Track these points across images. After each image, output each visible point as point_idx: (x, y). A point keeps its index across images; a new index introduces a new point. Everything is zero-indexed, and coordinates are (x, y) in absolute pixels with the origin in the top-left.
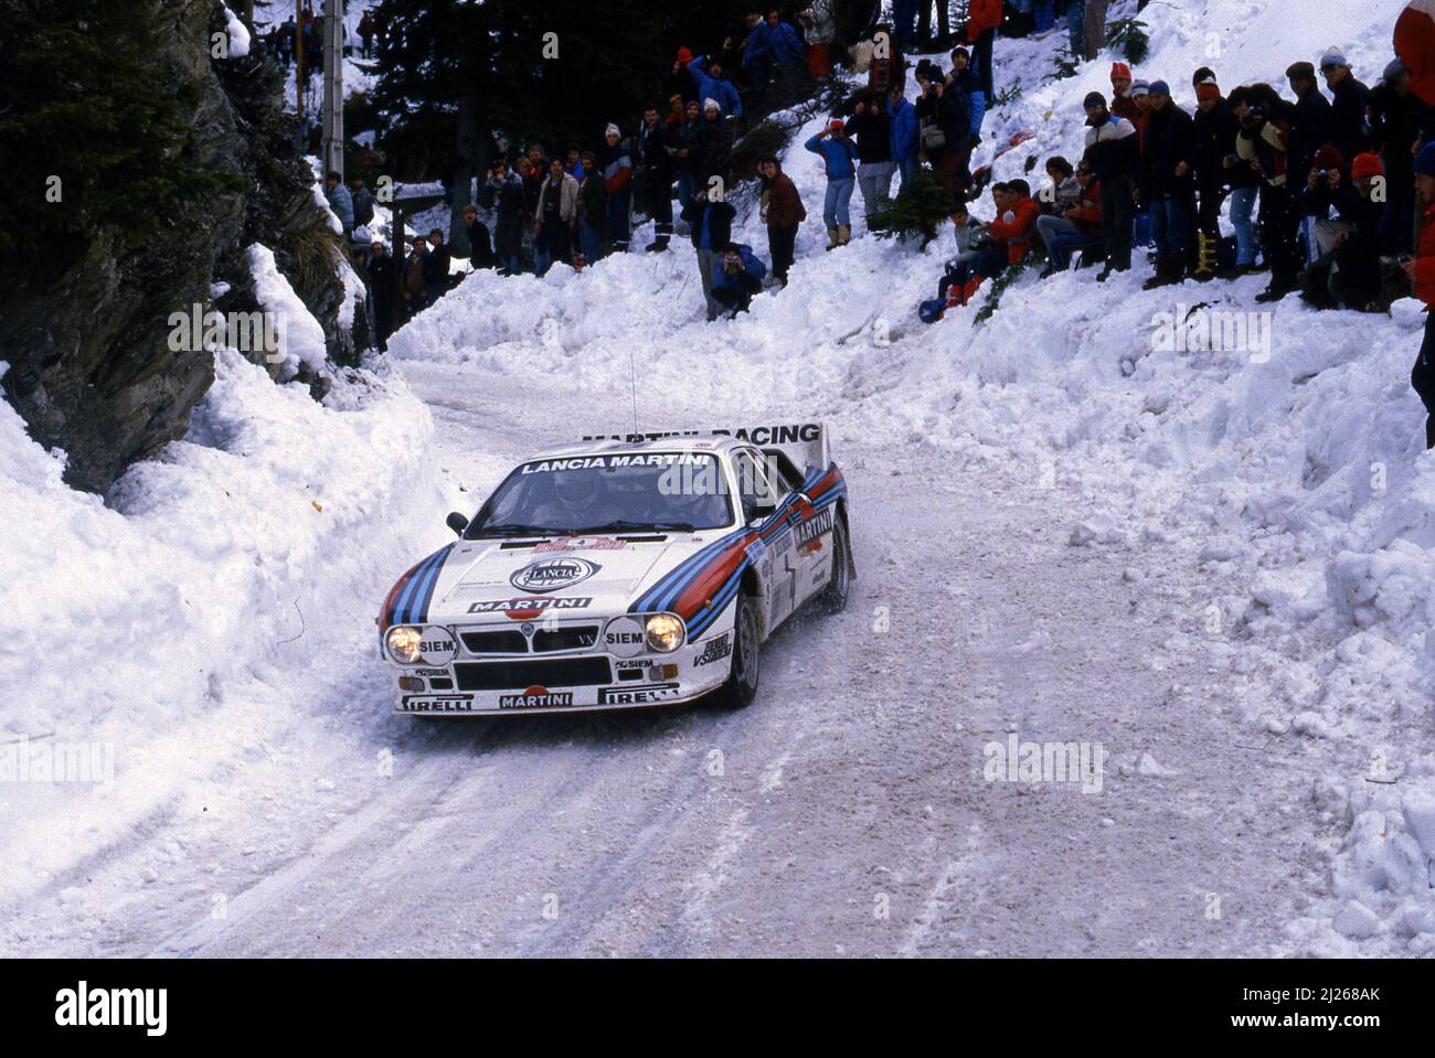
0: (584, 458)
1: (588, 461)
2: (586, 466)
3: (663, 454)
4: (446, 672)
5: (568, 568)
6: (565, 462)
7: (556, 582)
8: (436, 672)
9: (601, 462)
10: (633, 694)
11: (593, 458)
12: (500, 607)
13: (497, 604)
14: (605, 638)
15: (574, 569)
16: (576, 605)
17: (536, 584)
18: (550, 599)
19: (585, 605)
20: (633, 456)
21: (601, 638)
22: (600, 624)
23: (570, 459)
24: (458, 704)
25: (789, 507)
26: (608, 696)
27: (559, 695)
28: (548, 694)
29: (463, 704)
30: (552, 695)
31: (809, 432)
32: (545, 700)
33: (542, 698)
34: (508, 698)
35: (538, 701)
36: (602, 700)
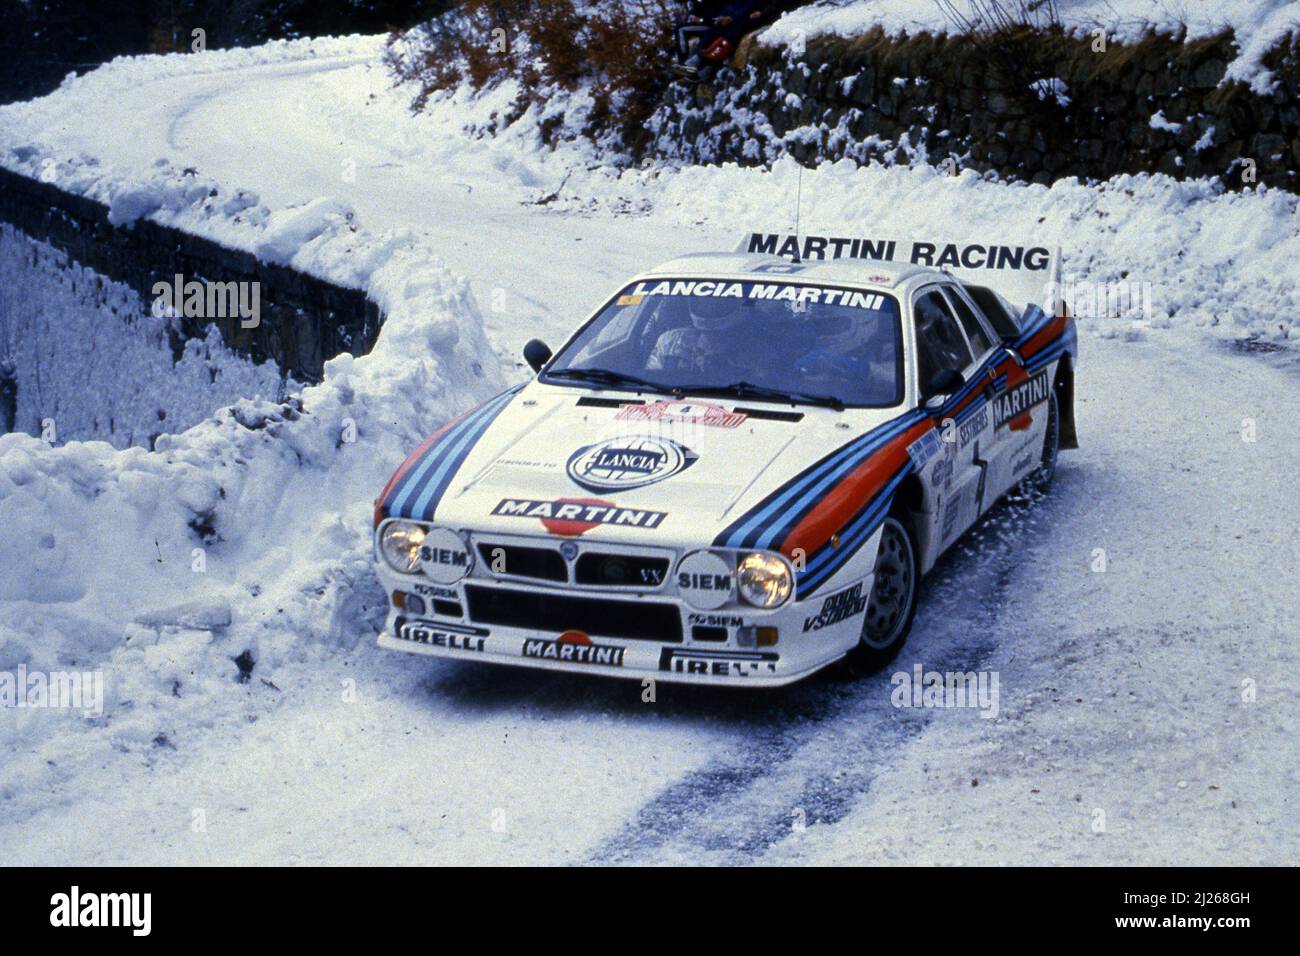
0: (716, 282)
1: (722, 286)
2: (717, 293)
3: (822, 287)
4: (454, 594)
5: (650, 455)
6: (691, 285)
7: (629, 477)
8: (442, 592)
9: (737, 291)
10: (710, 663)
11: (729, 283)
12: (536, 511)
13: (534, 504)
14: (676, 579)
15: (657, 457)
16: (642, 523)
17: (599, 476)
18: (610, 507)
19: (655, 525)
20: (782, 286)
21: (671, 577)
22: (672, 557)
23: (698, 281)
24: (466, 641)
25: (992, 371)
26: (674, 660)
27: (606, 648)
28: (591, 645)
29: (474, 640)
30: (598, 647)
31: (1035, 259)
32: (586, 654)
33: (582, 649)
34: (536, 642)
35: (576, 653)
36: (664, 665)
